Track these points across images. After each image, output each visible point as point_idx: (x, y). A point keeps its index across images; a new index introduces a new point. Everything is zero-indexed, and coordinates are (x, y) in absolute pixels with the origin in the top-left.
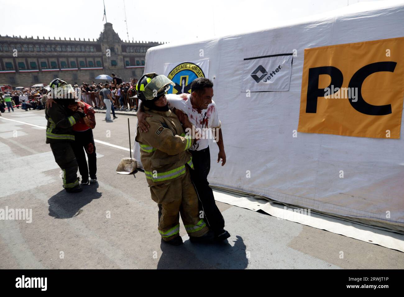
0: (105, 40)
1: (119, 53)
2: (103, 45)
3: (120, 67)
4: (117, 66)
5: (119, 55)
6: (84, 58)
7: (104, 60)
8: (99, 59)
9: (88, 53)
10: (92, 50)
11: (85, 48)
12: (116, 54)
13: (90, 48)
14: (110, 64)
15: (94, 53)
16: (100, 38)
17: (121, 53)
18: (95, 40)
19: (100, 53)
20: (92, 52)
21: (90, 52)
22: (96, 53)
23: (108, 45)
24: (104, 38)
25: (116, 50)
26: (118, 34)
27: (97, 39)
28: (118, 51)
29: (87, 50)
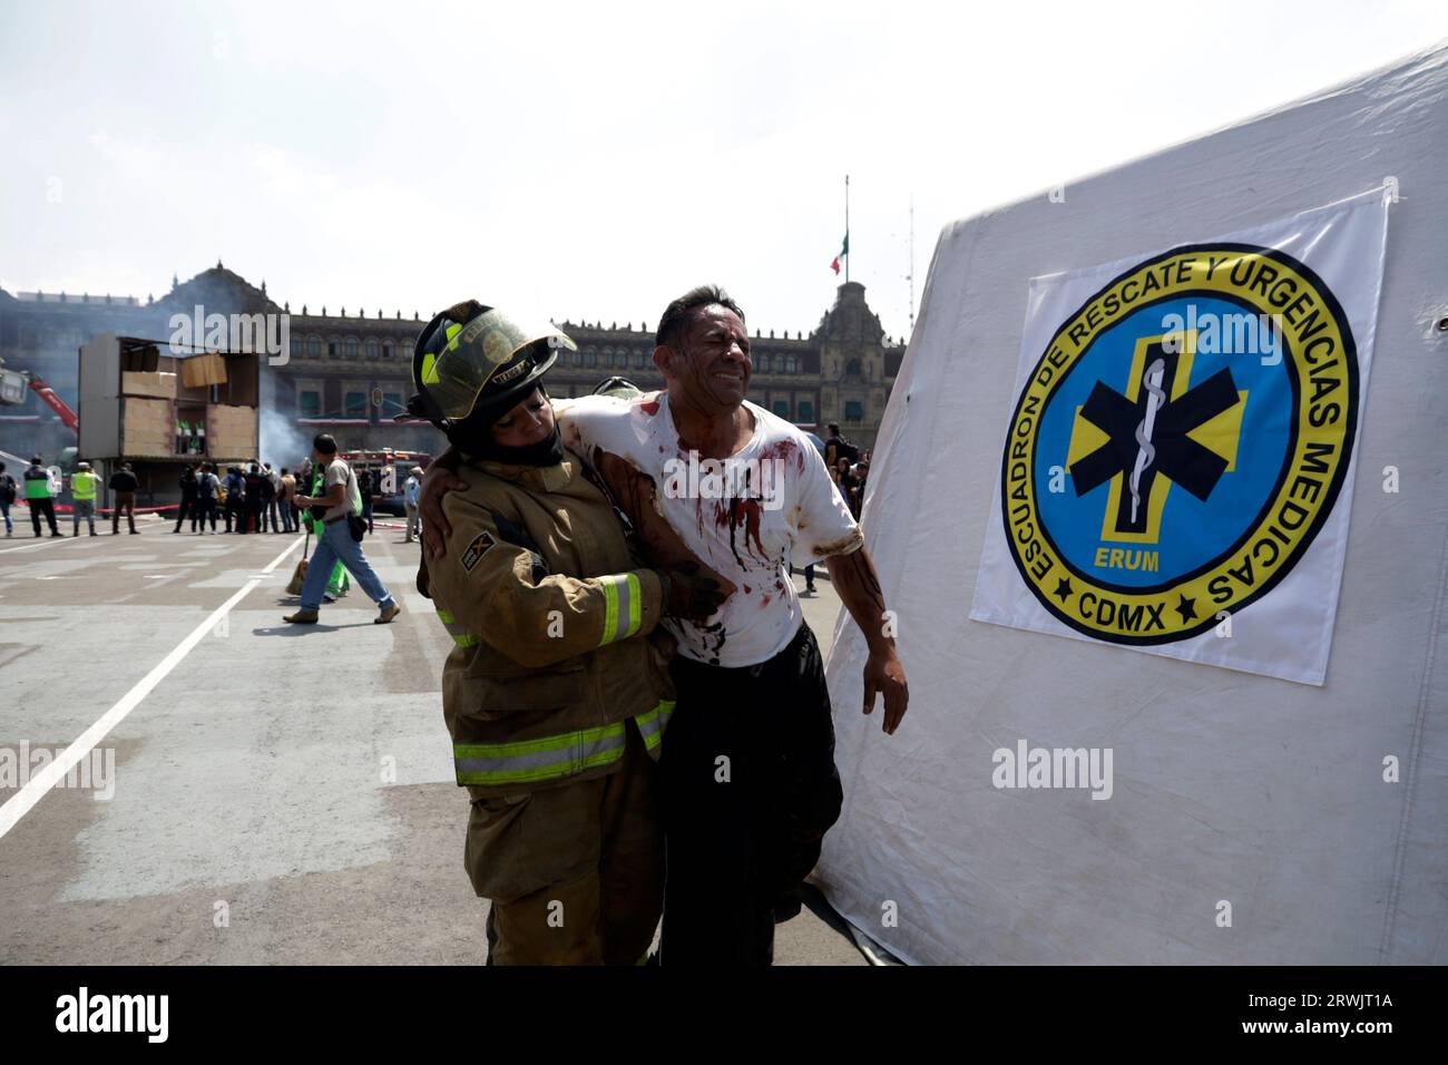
0: (835, 337)
1: (876, 379)
2: (827, 352)
3: (871, 425)
4: (862, 422)
5: (873, 385)
6: (763, 392)
7: (822, 399)
8: (809, 397)
9: (776, 377)
10: (790, 367)
11: (771, 359)
12: (863, 381)
13: (785, 362)
14: (842, 413)
15: (796, 377)
16: (820, 331)
17: (882, 378)
18: (805, 337)
19: (813, 378)
20: (792, 374)
21: (784, 372)
22: (803, 378)
23: (842, 353)
24: (831, 331)
25: (868, 370)
26: (880, 319)
27: (811, 334)
28: (871, 374)
29: (776, 366)
